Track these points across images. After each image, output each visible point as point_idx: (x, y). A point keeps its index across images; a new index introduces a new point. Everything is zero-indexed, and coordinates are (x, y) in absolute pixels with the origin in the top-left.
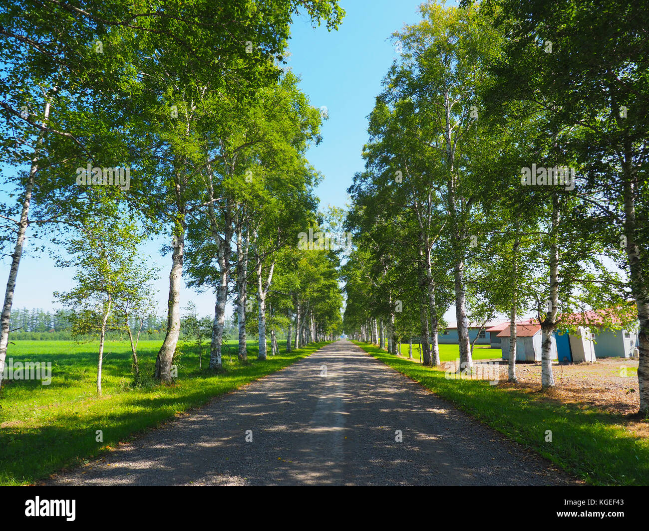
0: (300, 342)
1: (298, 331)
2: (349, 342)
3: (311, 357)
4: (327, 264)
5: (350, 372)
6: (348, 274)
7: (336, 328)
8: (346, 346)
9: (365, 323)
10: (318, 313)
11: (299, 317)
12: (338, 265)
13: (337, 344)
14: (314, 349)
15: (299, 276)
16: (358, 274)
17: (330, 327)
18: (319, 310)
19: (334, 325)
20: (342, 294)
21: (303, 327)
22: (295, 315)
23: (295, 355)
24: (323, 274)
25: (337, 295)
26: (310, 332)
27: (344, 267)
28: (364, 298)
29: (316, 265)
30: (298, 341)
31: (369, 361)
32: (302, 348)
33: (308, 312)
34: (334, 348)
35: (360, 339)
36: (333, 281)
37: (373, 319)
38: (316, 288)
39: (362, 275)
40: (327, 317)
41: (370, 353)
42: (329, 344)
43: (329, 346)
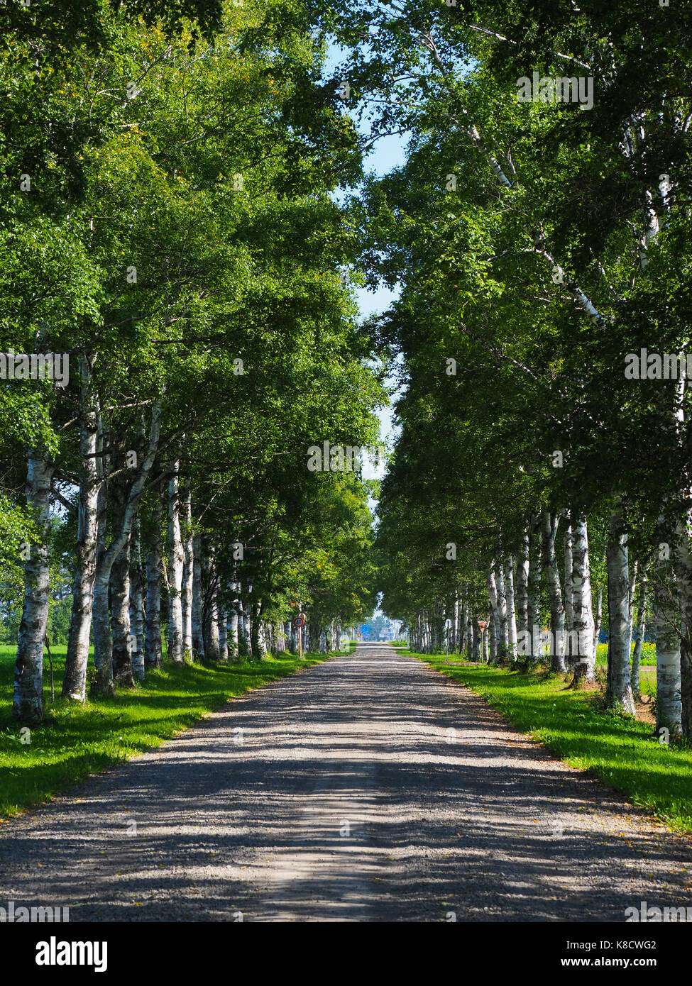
0: (95, 660)
1: (87, 588)
2: (415, 664)
3: (165, 752)
4: (275, 166)
5: (411, 851)
6: (413, 234)
7: (331, 573)
8: (393, 690)
9: (514, 549)
10: (215, 478)
11: (93, 502)
12: (351, 172)
13: (334, 675)
14: (186, 702)
15: (95, 243)
16: (476, 232)
17: (292, 570)
18: (223, 461)
19: (320, 559)
20: (375, 364)
21: (119, 568)
22: (70, 491)
23: (69, 742)
24: (251, 233)
25: (337, 370)
26: (167, 597)
27: (393, 187)
28: (510, 386)
29: (210, 173)
30: (85, 650)
31: (529, 784)
32: (110, 699)
33: (155, 472)
34: (318, 699)
35: (485, 648)
36: (314, 277)
37: (564, 524)
38: (204, 321)
39: (505, 240)
40: (273, 506)
41: (542, 734)
42: (283, 673)
43: (282, 689)
